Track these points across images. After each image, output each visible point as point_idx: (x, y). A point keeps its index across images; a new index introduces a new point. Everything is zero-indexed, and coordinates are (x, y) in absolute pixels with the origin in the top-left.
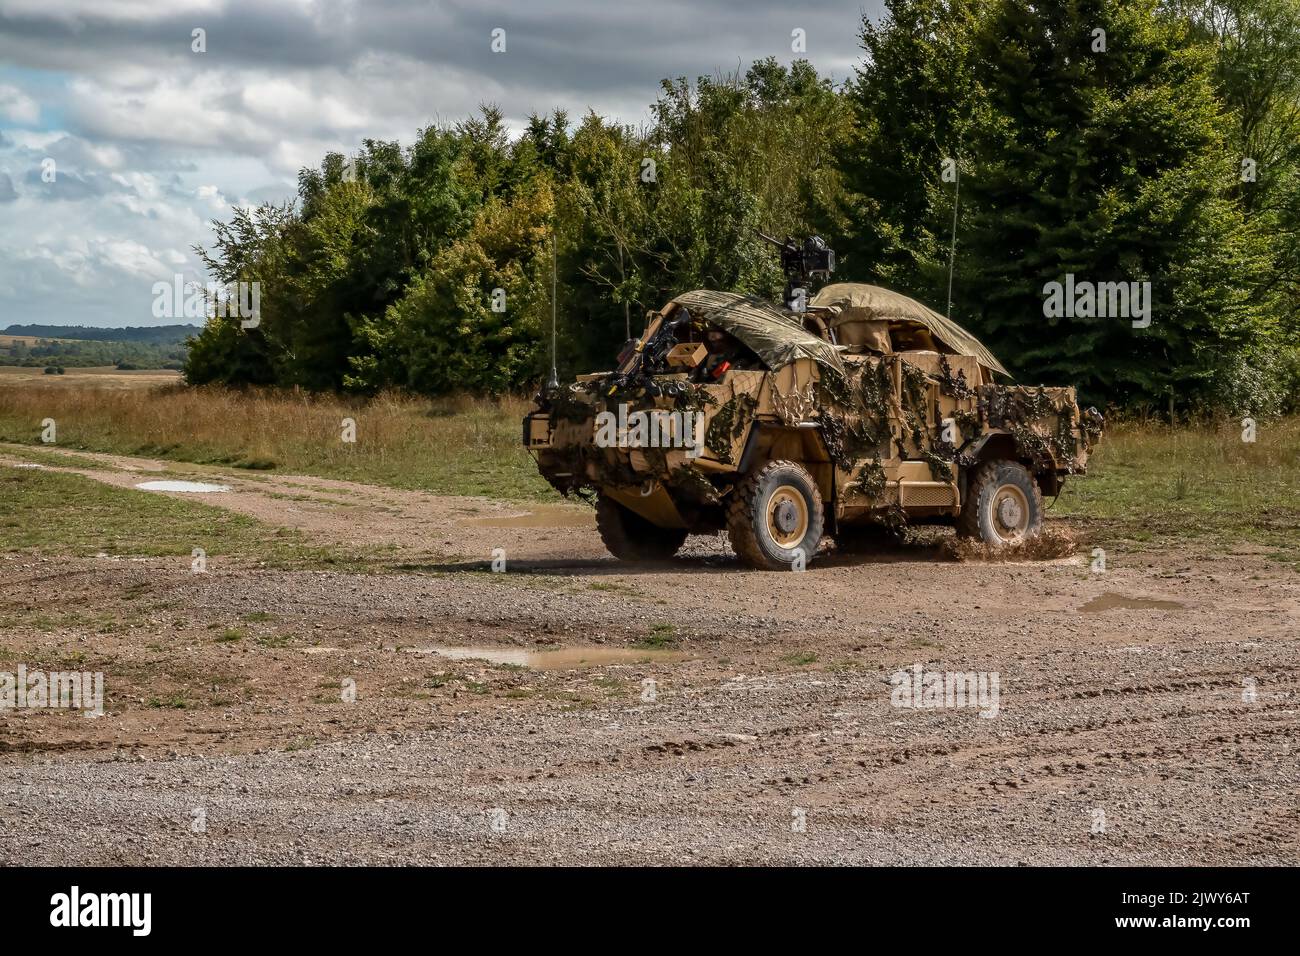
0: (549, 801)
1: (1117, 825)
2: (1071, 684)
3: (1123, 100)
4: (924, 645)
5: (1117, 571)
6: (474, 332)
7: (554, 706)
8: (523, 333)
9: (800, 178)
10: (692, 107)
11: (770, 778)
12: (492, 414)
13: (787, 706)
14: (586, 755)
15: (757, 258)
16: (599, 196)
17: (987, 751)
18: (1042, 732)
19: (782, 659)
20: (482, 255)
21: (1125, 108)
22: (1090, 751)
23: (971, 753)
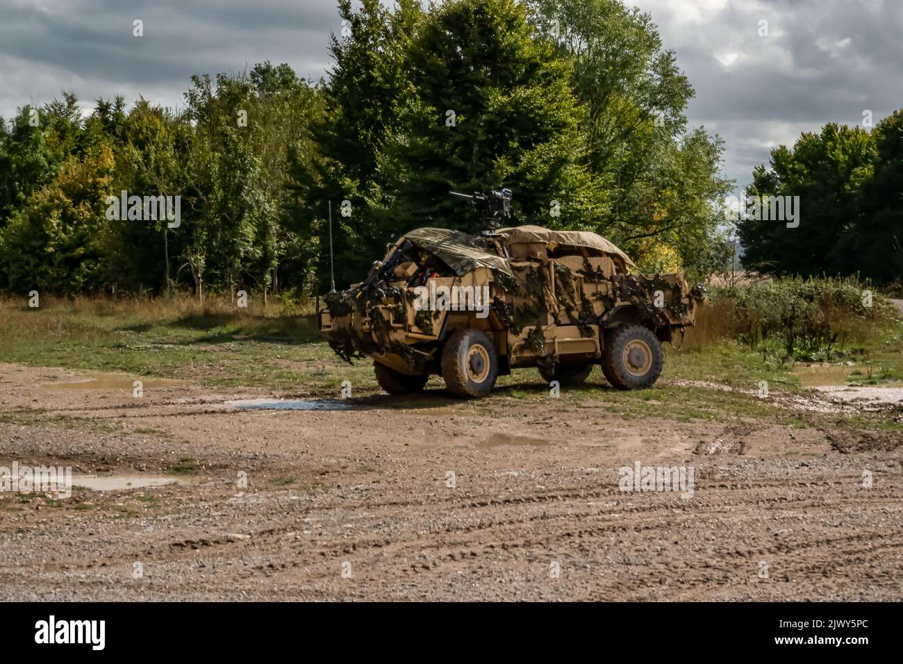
0: (101, 583)
1: (497, 595)
2: (469, 497)
3: (509, 96)
4: (369, 470)
5: (503, 419)
6: (56, 251)
7: (108, 515)
8: (91, 252)
9: (288, 147)
10: (213, 95)
11: (259, 565)
12: (69, 309)
13: (272, 514)
14: (129, 549)
15: (257, 202)
16: (146, 157)
17: (409, 544)
18: (448, 530)
19: (270, 481)
20: (62, 196)
21: (511, 101)
22: (480, 543)
23: (399, 546)
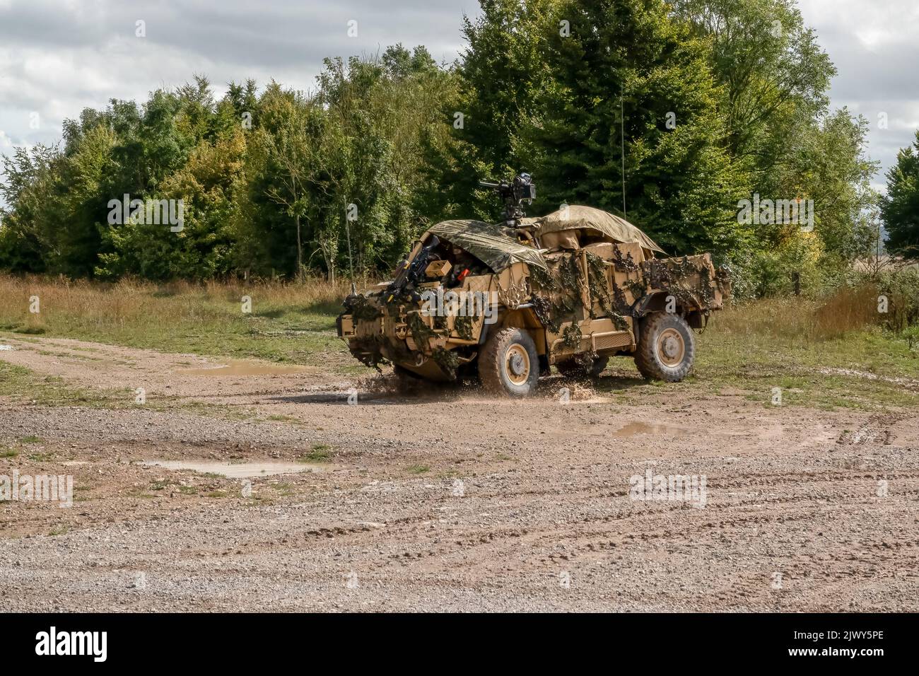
0: (237, 570)
1: (637, 586)
2: (607, 487)
3: (646, 77)
4: (505, 459)
5: (641, 407)
6: (188, 237)
7: (242, 503)
8: (223, 237)
9: (420, 130)
10: (345, 78)
11: (394, 553)
12: (201, 295)
13: (408, 502)
14: (264, 537)
15: (390, 186)
16: (278, 141)
17: (547, 534)
18: (586, 520)
19: (405, 470)
20: (194, 181)
21: (648, 82)
22: (619, 533)
23: (536, 535)
